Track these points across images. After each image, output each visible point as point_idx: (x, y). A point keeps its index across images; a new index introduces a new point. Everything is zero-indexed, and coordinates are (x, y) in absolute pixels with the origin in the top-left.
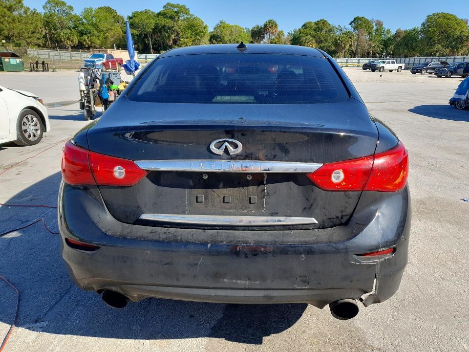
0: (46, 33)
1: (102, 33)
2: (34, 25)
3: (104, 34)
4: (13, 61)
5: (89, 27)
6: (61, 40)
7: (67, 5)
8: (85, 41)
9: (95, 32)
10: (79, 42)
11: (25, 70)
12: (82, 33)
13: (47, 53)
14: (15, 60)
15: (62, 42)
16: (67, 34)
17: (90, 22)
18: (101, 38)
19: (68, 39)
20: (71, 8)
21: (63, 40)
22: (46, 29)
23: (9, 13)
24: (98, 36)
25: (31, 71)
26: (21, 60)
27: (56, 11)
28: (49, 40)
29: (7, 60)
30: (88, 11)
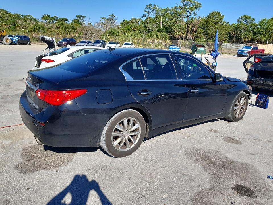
0: (234, 34)
1: (268, 33)
2: (225, 31)
3: (270, 34)
4: (202, 49)
5: (261, 30)
6: (241, 38)
7: (251, 18)
8: (256, 38)
9: (264, 32)
10: (252, 39)
11: (206, 53)
12: (255, 34)
13: (231, 45)
14: (203, 48)
15: (242, 39)
16: (245, 34)
17: (263, 27)
18: (267, 36)
19: (246, 37)
20: (253, 19)
21: (242, 38)
22: (235, 32)
23: (214, 25)
24: (265, 35)
25: (209, 54)
26: (205, 48)
27: (244, 22)
28: (235, 38)
29: (199, 48)
30: (263, 21)
